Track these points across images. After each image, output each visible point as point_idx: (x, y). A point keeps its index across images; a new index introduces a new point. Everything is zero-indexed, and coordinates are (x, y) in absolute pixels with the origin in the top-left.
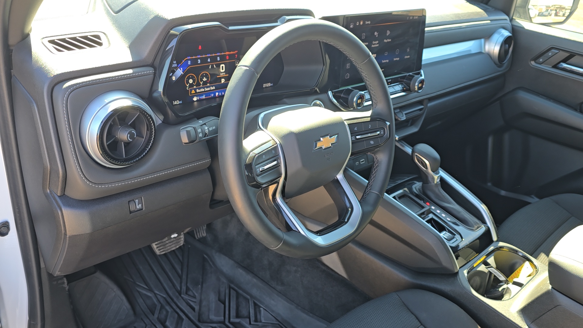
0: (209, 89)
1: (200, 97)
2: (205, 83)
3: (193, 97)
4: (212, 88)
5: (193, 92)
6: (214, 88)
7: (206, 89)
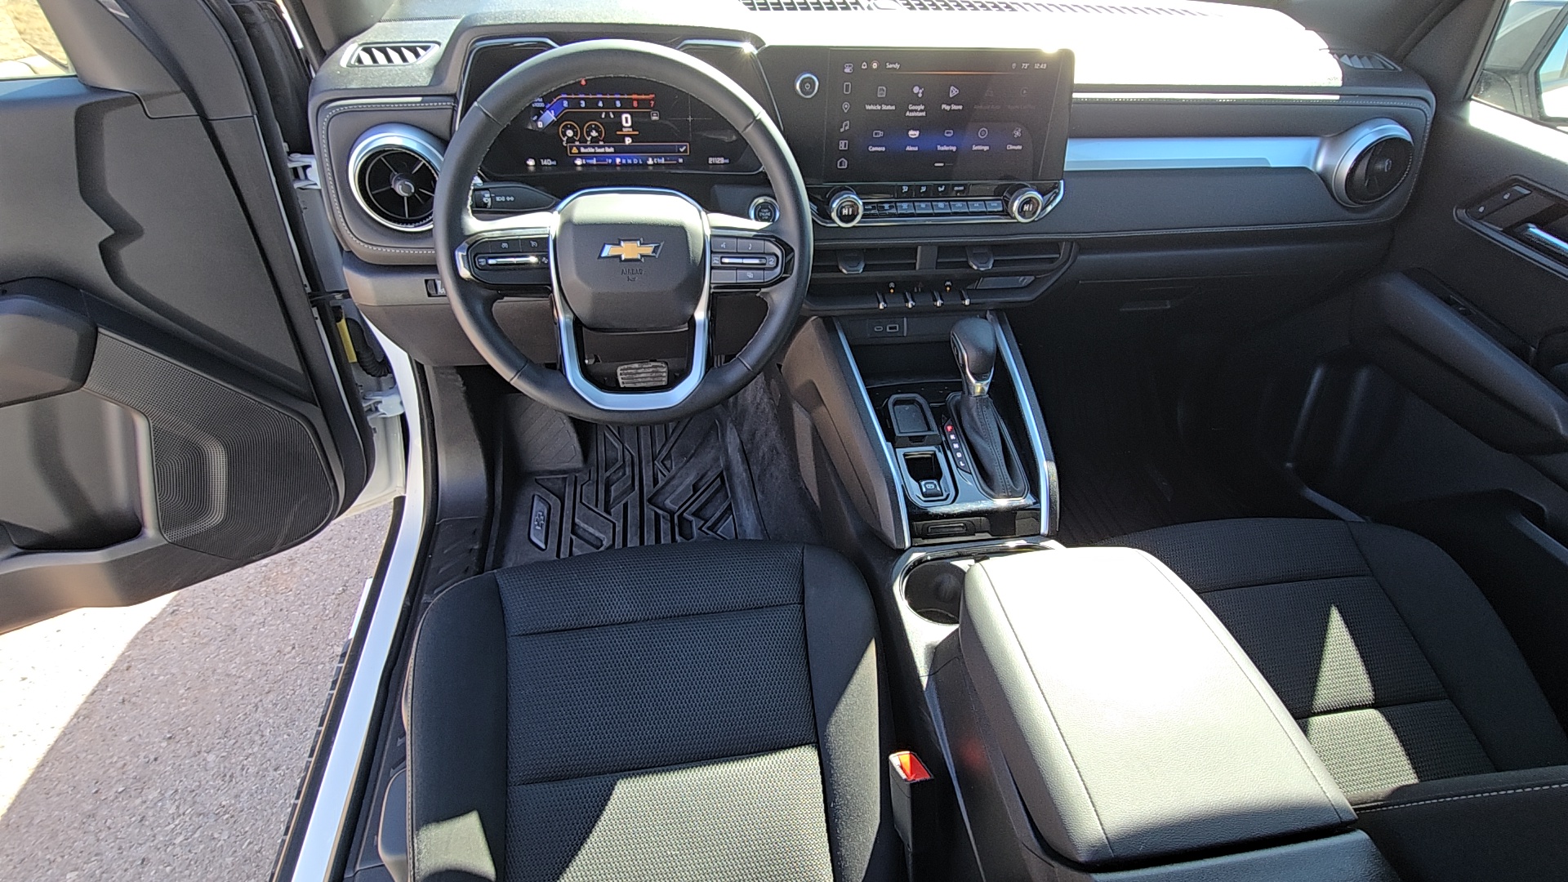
0: (602, 150)
1: (588, 161)
2: (595, 140)
3: (575, 158)
4: (608, 150)
5: (575, 150)
6: (612, 150)
7: (598, 150)
